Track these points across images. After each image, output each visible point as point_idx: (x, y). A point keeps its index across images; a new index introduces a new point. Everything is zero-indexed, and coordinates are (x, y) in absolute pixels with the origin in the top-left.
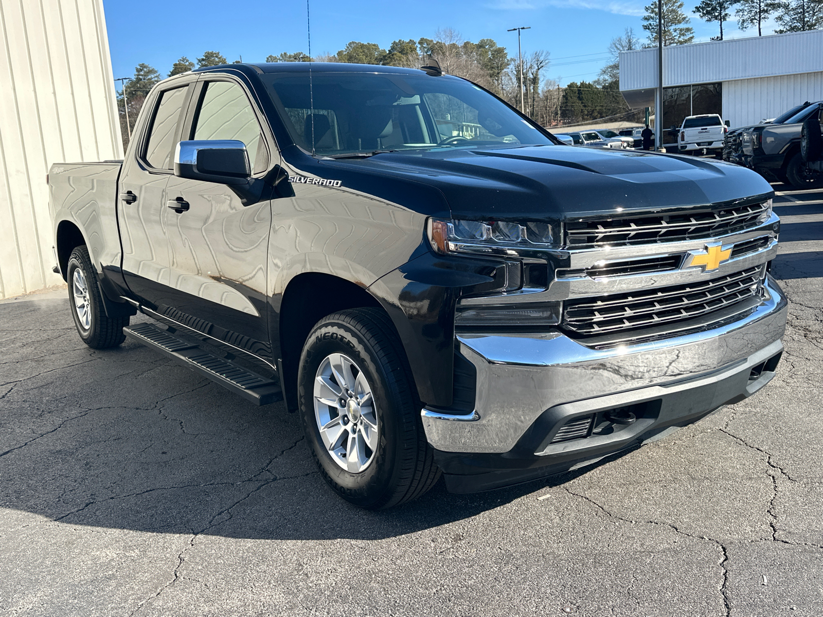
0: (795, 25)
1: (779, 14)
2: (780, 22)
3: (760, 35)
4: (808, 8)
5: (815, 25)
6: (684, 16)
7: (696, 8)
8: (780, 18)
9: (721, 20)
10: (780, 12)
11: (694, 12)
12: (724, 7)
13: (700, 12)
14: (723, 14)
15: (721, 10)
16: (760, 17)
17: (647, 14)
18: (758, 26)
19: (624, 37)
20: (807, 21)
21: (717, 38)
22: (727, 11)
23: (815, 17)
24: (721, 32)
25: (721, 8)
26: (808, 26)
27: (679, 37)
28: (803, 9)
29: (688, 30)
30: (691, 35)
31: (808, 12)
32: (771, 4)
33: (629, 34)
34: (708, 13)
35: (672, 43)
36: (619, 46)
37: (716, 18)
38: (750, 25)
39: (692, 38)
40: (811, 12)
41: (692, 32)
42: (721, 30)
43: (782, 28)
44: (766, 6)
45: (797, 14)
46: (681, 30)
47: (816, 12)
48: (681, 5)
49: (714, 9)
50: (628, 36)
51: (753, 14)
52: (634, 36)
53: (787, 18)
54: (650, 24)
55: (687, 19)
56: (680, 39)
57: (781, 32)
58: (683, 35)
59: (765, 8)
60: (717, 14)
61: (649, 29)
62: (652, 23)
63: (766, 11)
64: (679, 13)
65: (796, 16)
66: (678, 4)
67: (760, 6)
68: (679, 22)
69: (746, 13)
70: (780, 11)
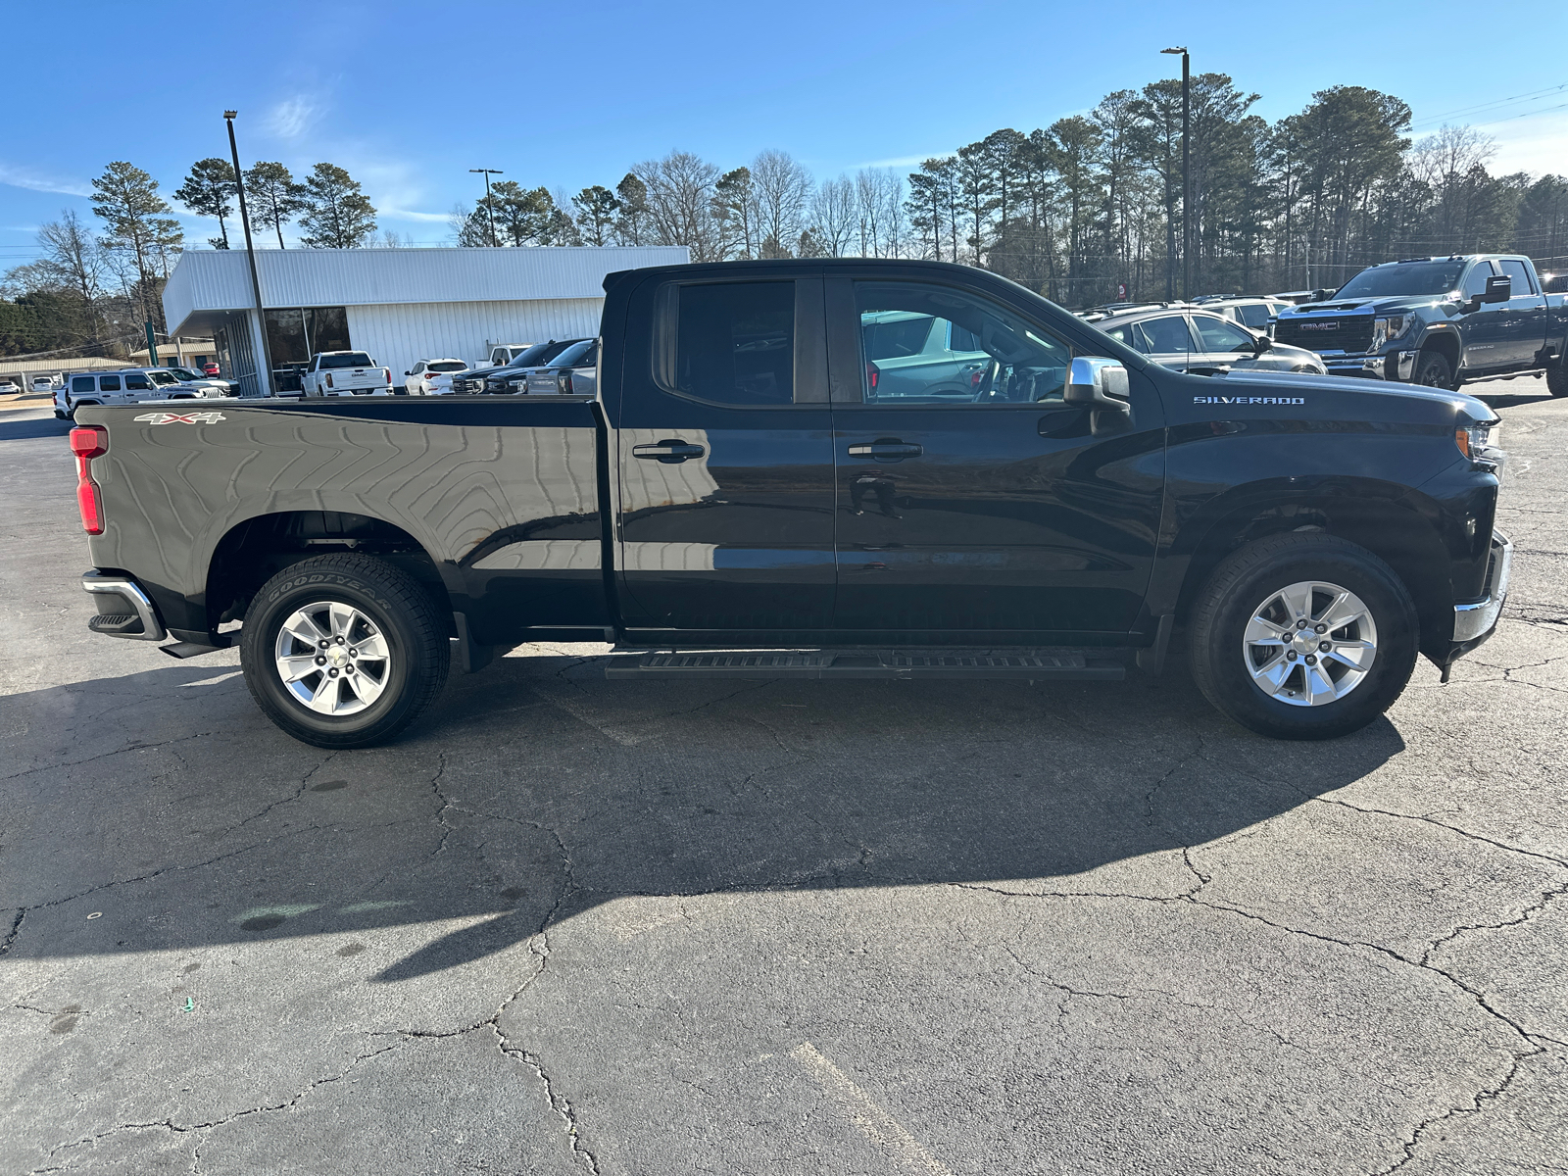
0: (327, 233)
1: (303, 217)
2: (307, 228)
3: (283, 247)
4: (341, 212)
5: (354, 237)
6: (160, 202)
7: (178, 191)
8: (305, 223)
9: (219, 214)
10: (304, 214)
11: (176, 198)
12: (222, 196)
13: (185, 199)
14: (222, 206)
15: (218, 201)
16: (277, 217)
17: (98, 191)
18: (276, 229)
19: (62, 223)
20: (344, 231)
21: (219, 240)
22: (227, 203)
23: (352, 227)
24: (224, 233)
25: (217, 197)
26: (345, 237)
27: (160, 233)
28: (335, 213)
29: (171, 223)
30: (179, 232)
31: (341, 218)
32: (290, 201)
33: (71, 219)
34: (198, 202)
35: (148, 241)
36: (55, 237)
37: (212, 210)
38: (264, 227)
39: (181, 236)
40: (346, 219)
41: (178, 227)
42: (223, 230)
43: (310, 236)
44: (282, 203)
45: (326, 219)
46: (160, 223)
47: (353, 220)
48: (153, 186)
49: (207, 198)
50: (69, 222)
51: (266, 212)
52: (79, 223)
53: (314, 222)
54: (106, 208)
55: (167, 207)
56: (161, 236)
57: (310, 241)
58: (165, 230)
59: (283, 206)
60: (212, 205)
61: (104, 215)
62: (109, 206)
63: (284, 210)
64: (153, 196)
65: (326, 222)
66: (149, 182)
67: (275, 203)
68: (155, 211)
69: (255, 210)
70: (304, 212)
